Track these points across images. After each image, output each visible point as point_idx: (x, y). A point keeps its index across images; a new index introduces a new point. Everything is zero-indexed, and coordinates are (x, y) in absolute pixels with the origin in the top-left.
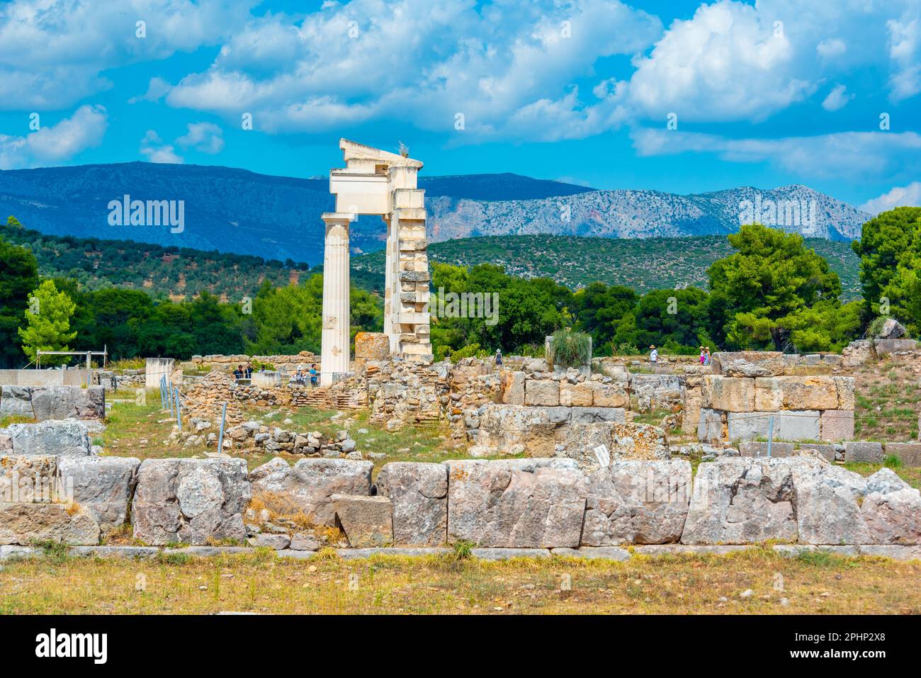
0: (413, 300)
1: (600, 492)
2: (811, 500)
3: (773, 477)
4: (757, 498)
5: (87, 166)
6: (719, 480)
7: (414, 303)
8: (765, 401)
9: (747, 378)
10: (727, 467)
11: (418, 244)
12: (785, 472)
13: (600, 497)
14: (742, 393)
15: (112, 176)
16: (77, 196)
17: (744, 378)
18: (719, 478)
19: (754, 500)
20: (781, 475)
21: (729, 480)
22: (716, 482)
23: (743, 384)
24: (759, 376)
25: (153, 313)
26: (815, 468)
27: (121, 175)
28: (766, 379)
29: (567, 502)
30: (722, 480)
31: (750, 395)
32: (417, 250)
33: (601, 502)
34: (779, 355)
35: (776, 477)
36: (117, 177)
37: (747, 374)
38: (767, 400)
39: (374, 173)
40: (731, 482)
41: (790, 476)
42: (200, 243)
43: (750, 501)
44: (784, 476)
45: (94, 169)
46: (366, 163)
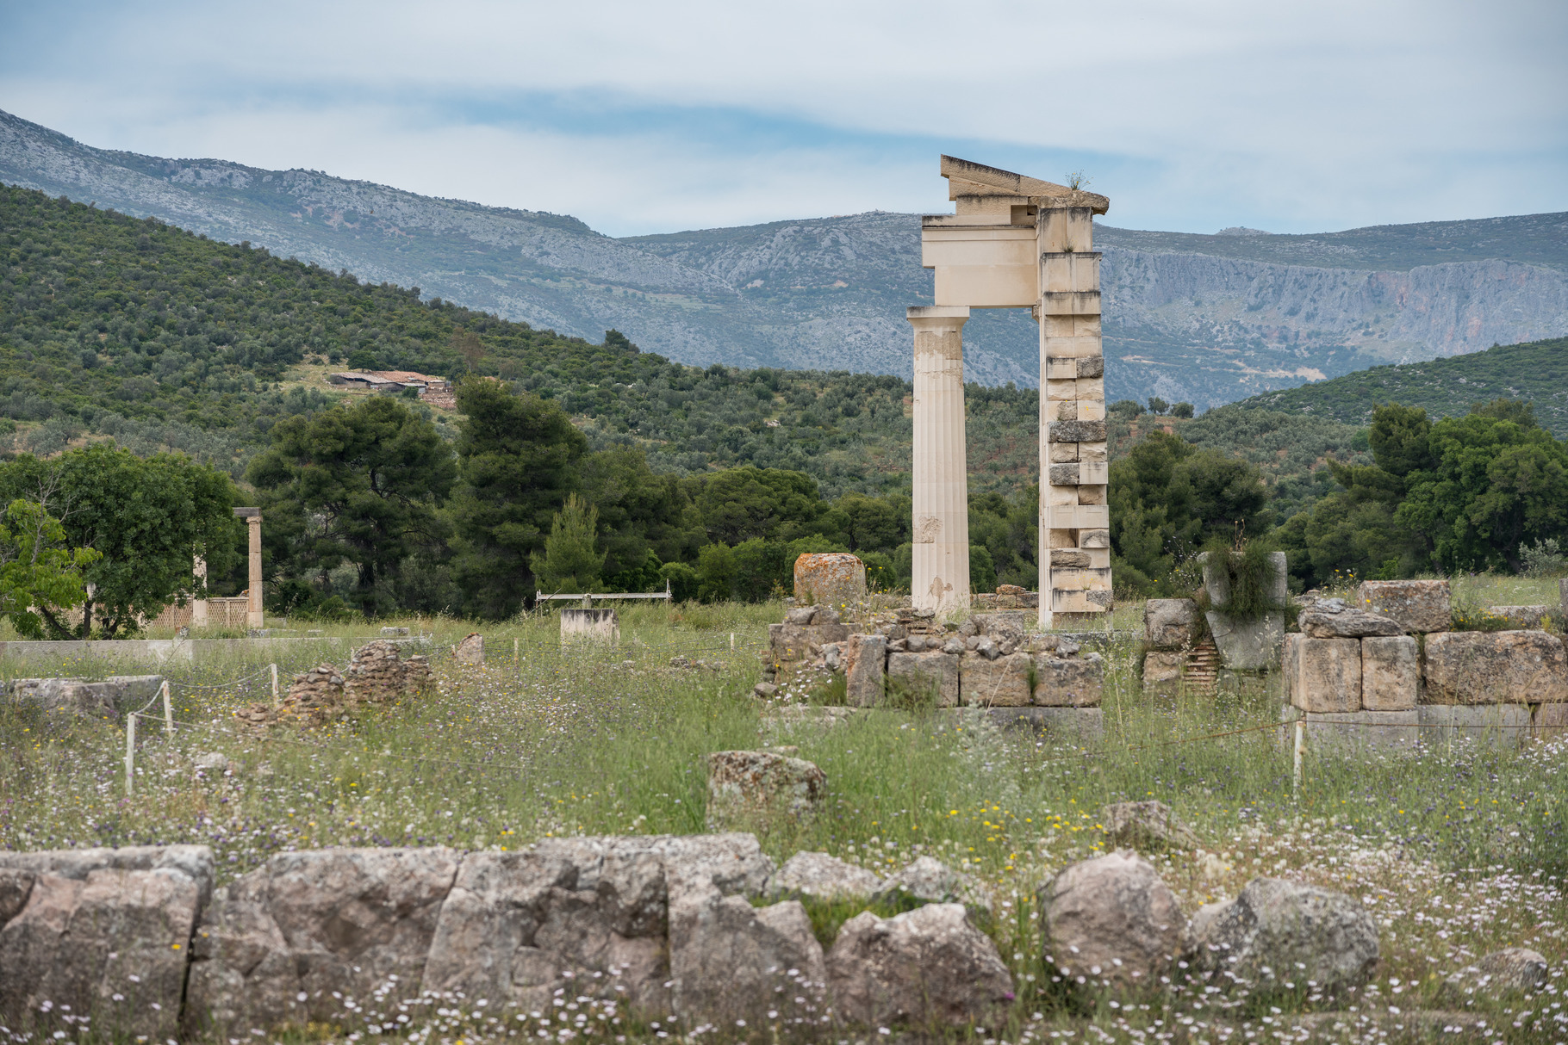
0: (1074, 480)
1: (228, 922)
2: (699, 934)
3: (620, 880)
4: (591, 930)
5: (777, 224)
6: (499, 892)
7: (1076, 487)
8: (1383, 688)
9: (1342, 640)
10: (523, 863)
11: (1084, 366)
12: (651, 870)
13: (228, 935)
14: (1333, 673)
15: (826, 242)
16: (758, 283)
17: (1335, 639)
18: (499, 886)
19: (584, 935)
20: (641, 877)
21: (525, 891)
22: (491, 896)
23: (1333, 653)
24: (1369, 634)
25: (822, 511)
26: (748, 860)
27: (843, 239)
28: (1384, 640)
29: (145, 946)
30: (508, 892)
31: (1350, 675)
32: (1081, 377)
33: (229, 946)
34: (1438, 587)
35: (629, 883)
36: (836, 242)
37: (1342, 630)
38: (1388, 685)
39: (1008, 221)
40: (527, 894)
41: (661, 879)
42: (1000, 369)
43: (575, 937)
44: (645, 880)
45: (790, 230)
46: (991, 203)
